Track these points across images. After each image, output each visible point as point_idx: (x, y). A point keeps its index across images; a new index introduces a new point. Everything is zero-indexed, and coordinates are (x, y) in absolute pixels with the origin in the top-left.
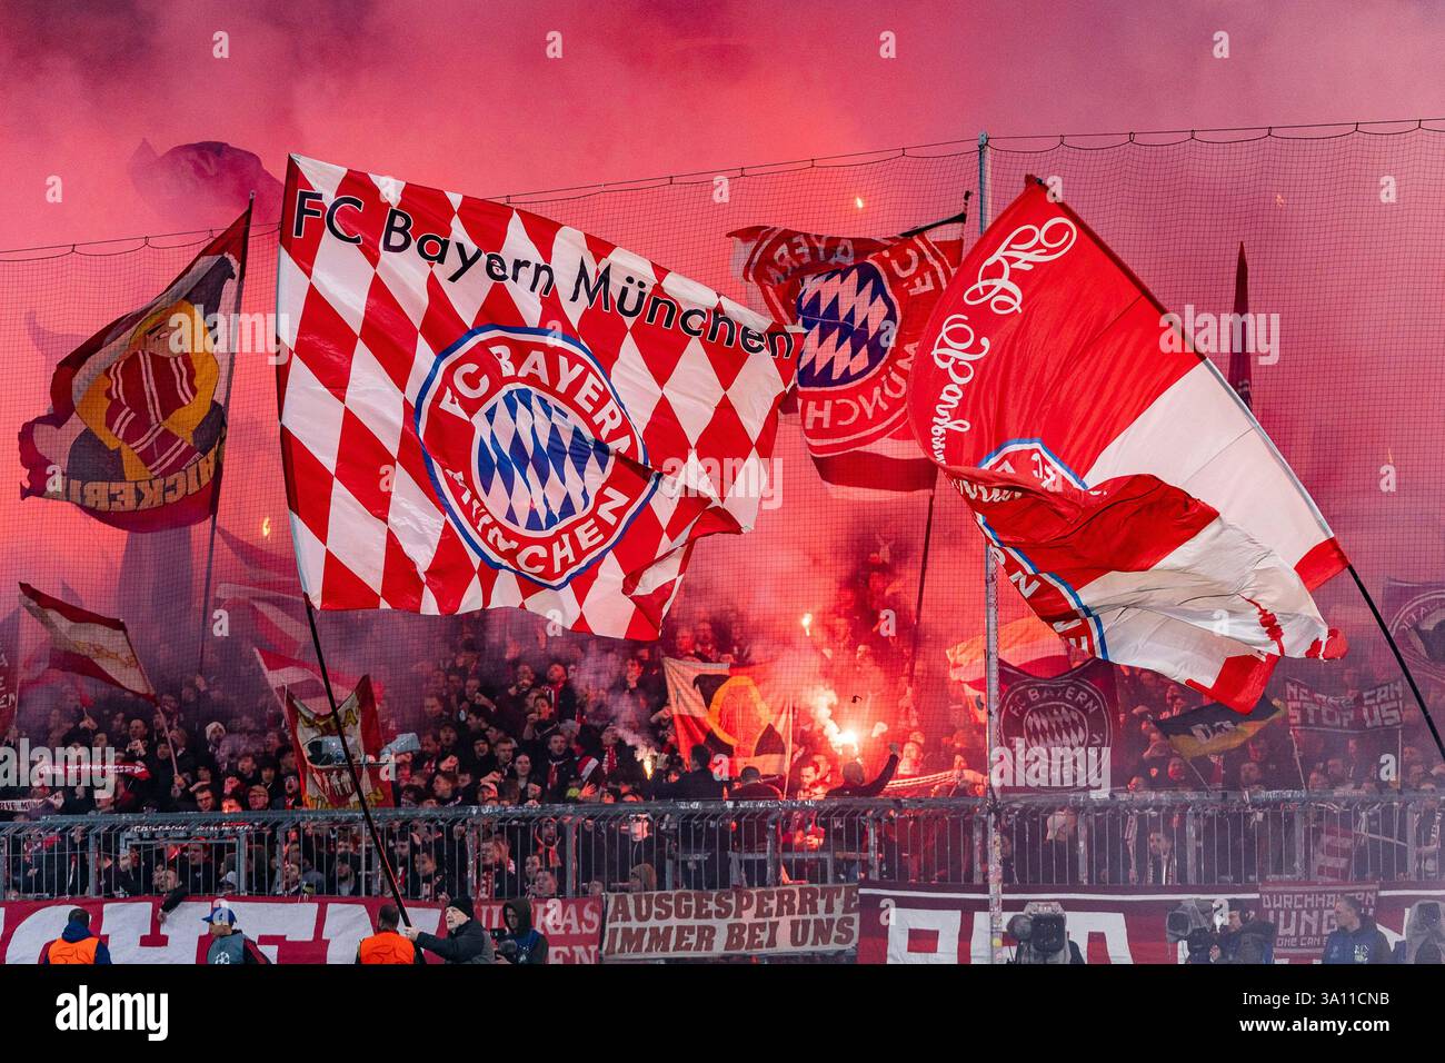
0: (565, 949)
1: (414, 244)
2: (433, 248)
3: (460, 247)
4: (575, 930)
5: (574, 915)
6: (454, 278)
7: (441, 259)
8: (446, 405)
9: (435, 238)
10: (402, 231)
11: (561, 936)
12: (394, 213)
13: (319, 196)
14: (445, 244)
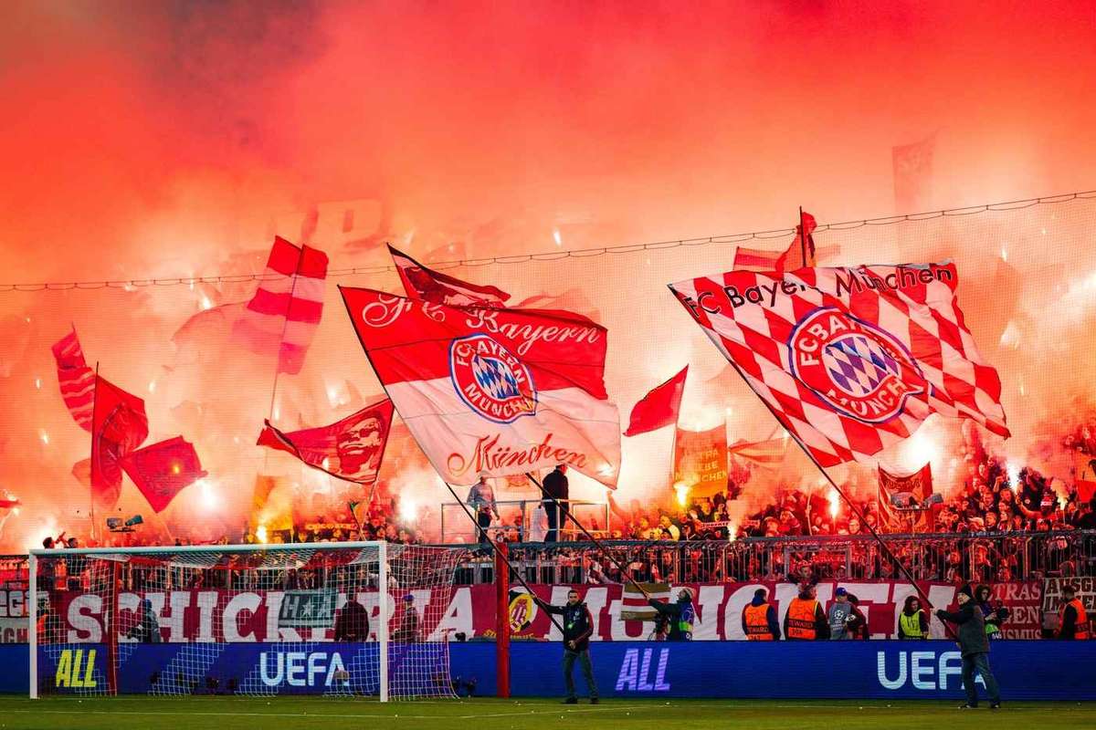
0: (1023, 608)
1: (746, 299)
2: (754, 295)
3: (765, 287)
4: (1028, 598)
5: (1027, 590)
6: (773, 304)
7: (761, 299)
8: (804, 363)
9: (752, 289)
10: (736, 296)
11: (1019, 601)
12: (726, 290)
13: (690, 299)
14: (757, 289)
